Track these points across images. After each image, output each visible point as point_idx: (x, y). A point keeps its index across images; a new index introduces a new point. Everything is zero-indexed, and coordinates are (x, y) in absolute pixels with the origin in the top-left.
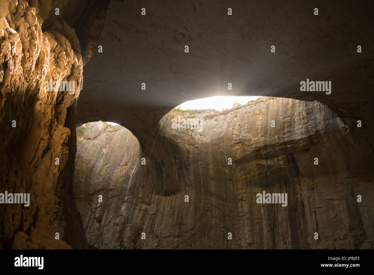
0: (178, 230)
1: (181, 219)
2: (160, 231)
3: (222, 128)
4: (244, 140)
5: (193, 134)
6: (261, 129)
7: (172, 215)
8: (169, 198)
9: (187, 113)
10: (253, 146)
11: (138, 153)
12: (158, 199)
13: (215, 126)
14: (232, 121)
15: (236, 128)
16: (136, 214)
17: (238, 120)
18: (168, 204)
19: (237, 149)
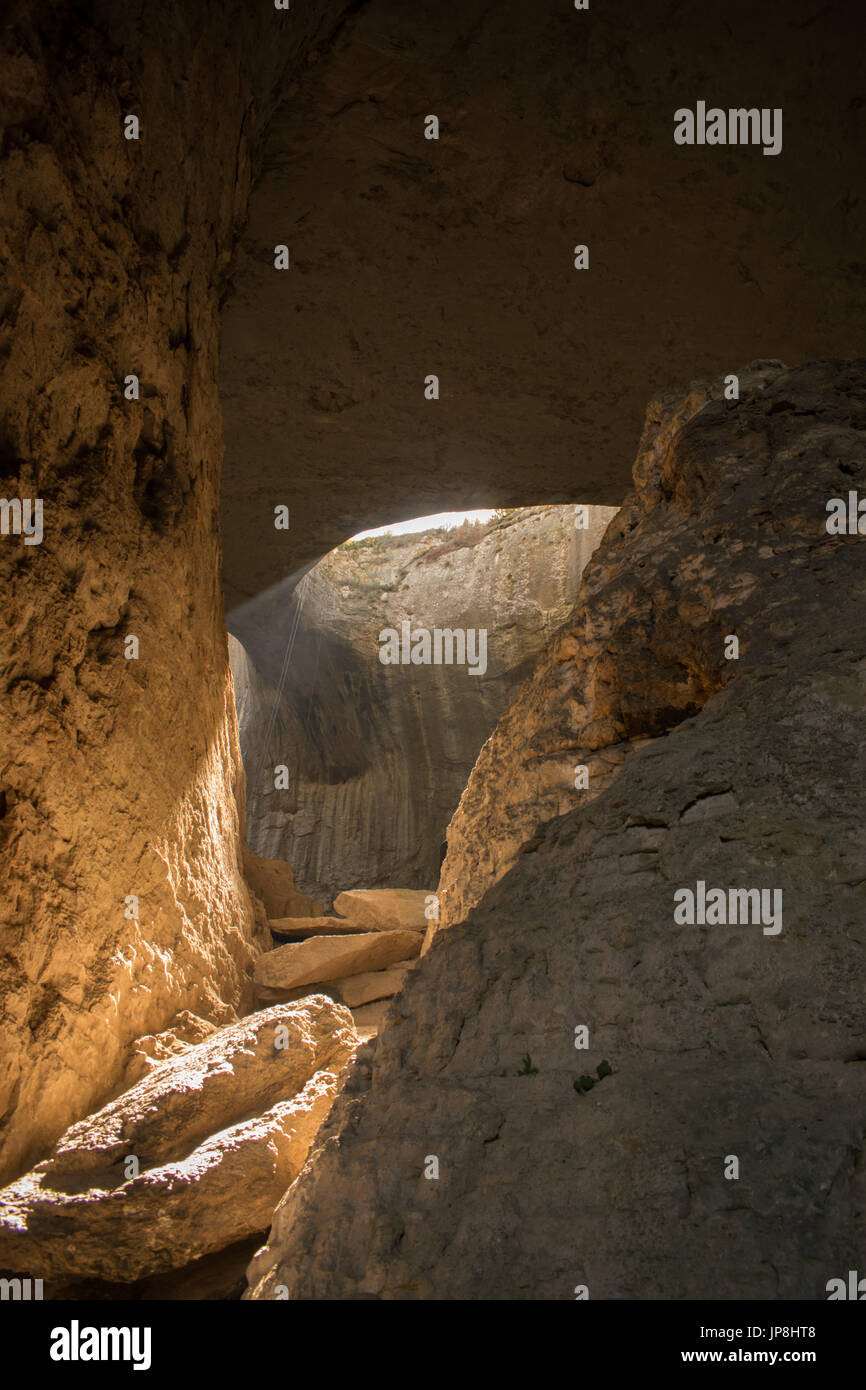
0: (376, 866)
1: (382, 837)
2: (331, 875)
3: (464, 588)
4: (523, 617)
5: (389, 613)
6: (564, 584)
7: (358, 830)
8: (343, 787)
9: (364, 548)
10: (546, 632)
11: (243, 674)
12: (315, 793)
13: (446, 584)
14: (490, 565)
15: (500, 584)
16: (262, 840)
17: (504, 561)
18: (344, 804)
19: (508, 643)
